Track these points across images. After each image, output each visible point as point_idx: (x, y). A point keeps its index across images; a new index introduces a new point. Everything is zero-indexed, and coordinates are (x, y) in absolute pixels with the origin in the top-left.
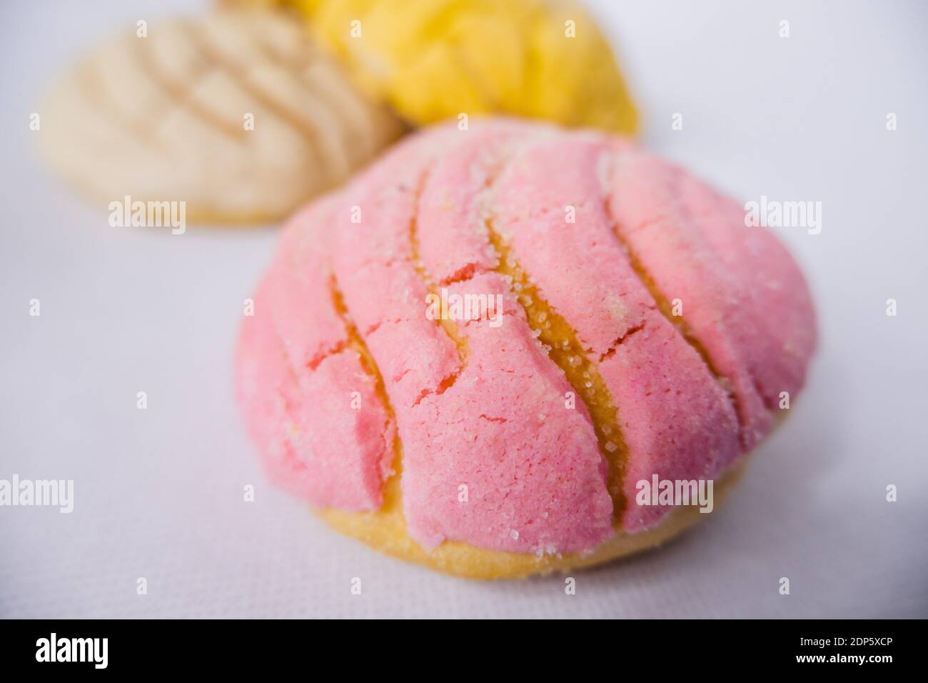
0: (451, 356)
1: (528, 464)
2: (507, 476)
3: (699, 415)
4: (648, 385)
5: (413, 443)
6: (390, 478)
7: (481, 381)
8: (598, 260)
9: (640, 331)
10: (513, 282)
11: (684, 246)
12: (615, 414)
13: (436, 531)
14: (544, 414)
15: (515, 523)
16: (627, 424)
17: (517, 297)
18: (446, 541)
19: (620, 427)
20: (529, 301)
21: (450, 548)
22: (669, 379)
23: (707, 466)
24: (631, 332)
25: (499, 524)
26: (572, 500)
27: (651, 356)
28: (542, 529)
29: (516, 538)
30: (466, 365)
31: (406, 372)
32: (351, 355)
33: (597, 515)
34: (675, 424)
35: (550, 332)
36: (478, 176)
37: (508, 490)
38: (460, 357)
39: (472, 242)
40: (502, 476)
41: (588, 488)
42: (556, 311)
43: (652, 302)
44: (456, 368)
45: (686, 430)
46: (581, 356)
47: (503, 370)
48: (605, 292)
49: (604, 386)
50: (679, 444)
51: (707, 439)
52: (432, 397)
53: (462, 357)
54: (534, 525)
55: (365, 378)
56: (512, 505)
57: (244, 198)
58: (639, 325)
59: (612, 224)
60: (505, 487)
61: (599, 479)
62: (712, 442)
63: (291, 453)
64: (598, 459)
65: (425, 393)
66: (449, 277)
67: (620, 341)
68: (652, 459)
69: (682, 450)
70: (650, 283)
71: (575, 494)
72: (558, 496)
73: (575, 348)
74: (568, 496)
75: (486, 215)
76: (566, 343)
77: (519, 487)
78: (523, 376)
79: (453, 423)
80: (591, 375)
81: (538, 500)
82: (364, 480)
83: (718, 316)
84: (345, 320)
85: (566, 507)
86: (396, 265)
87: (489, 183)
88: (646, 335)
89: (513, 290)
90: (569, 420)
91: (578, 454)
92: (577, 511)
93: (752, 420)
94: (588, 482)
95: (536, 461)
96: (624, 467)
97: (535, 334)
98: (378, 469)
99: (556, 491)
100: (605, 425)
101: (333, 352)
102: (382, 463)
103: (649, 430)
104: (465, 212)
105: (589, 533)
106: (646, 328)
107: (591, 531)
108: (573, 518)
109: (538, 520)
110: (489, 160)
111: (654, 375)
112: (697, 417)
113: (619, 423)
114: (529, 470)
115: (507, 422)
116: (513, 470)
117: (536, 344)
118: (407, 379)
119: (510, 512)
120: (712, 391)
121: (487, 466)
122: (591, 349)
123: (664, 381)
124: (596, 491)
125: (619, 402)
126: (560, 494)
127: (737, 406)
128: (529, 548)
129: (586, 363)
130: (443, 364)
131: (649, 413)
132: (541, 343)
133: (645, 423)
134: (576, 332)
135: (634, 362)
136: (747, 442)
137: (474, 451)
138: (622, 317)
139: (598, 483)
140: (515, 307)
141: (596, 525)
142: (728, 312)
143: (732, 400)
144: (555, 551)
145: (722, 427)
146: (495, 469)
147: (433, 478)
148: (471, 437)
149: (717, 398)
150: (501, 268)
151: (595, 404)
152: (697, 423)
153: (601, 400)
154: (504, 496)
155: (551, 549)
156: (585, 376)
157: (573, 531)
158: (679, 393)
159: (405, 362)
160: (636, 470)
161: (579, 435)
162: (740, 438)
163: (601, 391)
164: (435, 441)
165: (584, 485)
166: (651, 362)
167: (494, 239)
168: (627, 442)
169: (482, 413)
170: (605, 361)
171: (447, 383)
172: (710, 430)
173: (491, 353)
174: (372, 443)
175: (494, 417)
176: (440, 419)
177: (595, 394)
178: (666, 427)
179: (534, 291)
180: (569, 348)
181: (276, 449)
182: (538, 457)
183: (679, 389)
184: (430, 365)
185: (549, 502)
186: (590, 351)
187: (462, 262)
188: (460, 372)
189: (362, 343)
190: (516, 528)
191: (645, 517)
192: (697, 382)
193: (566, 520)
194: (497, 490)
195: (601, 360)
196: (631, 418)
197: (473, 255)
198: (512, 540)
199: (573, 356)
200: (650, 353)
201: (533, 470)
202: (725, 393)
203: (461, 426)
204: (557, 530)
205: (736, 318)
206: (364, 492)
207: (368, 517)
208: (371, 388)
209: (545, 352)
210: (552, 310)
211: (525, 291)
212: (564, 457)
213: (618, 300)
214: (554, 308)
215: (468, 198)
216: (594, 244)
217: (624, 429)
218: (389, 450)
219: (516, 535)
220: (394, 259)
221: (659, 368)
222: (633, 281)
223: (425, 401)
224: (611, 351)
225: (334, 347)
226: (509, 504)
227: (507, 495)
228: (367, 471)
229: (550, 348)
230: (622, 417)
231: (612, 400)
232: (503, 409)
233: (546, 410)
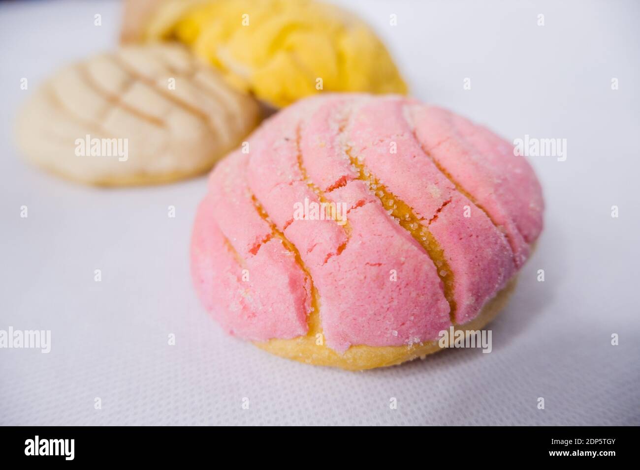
0: (341, 232)
1: (398, 288)
2: (387, 297)
3: (491, 248)
4: (460, 234)
5: (326, 287)
6: (312, 313)
7: (363, 243)
8: (418, 165)
9: (450, 203)
10: (371, 184)
11: (465, 153)
12: (442, 254)
13: (345, 340)
14: (404, 257)
15: (395, 326)
16: (451, 258)
17: (374, 193)
18: (351, 346)
19: (447, 261)
20: (382, 194)
21: (354, 350)
22: (471, 229)
23: (499, 278)
24: (445, 204)
25: (385, 328)
26: (426, 307)
27: (459, 217)
28: (410, 327)
29: (396, 335)
30: (351, 236)
31: (315, 245)
32: (277, 241)
33: (442, 314)
34: (478, 255)
35: (396, 211)
36: (335, 127)
37: (388, 306)
38: (346, 232)
39: (341, 164)
40: (384, 297)
41: (434, 298)
42: (398, 198)
43: (454, 187)
44: (345, 238)
45: (485, 258)
46: (417, 223)
47: (375, 235)
48: (427, 183)
49: (434, 238)
50: (482, 266)
51: (497, 261)
52: (334, 257)
53: (347, 232)
54: (406, 325)
55: (288, 253)
56: (391, 315)
57: (166, 163)
58: (449, 200)
59: (421, 145)
60: (386, 304)
61: (440, 291)
62: (499, 263)
63: (245, 308)
64: (439, 280)
65: (330, 255)
66: (332, 186)
67: (439, 210)
68: (469, 276)
69: (484, 270)
70: (449, 176)
71: (428, 303)
72: (418, 306)
73: (413, 219)
74: (424, 304)
75: (345, 148)
76: (407, 216)
77: (395, 303)
78: (388, 237)
79: (350, 270)
80: (424, 233)
81: (407, 309)
82: (297, 316)
83: (492, 190)
84: (268, 221)
85: (423, 312)
86: (295, 184)
87: (341, 130)
88: (454, 206)
89: (371, 189)
90: (419, 259)
91: (427, 278)
92: (430, 314)
93: (520, 249)
94: (434, 294)
95: (403, 285)
96: (452, 285)
97: (390, 212)
98: (304, 308)
99: (417, 302)
100: (438, 261)
101: (265, 241)
102: (306, 304)
103: (464, 259)
104: (332, 148)
105: (438, 326)
106: (453, 201)
107: (439, 325)
108: (428, 318)
109: (408, 322)
110: (339, 117)
111: (462, 227)
112: (490, 249)
113: (446, 259)
114: (399, 292)
115: (383, 265)
116: (390, 294)
117: (391, 218)
118: (317, 250)
119: (391, 319)
120: (496, 234)
121: (374, 293)
122: (423, 217)
123: (469, 230)
124: (439, 300)
125: (444, 247)
126: (419, 304)
127: (510, 241)
128: (404, 341)
129: (420, 226)
130: (338, 237)
131: (463, 250)
132: (393, 217)
133: (462, 256)
134: (412, 208)
135: (450, 221)
136: (518, 263)
137: (365, 285)
138: (439, 196)
139: (440, 294)
140: (375, 198)
141: (442, 321)
142: (497, 187)
143: (507, 238)
144: (419, 341)
145: (504, 254)
146: (379, 294)
147: (341, 306)
148: (362, 277)
149: (499, 237)
150: (361, 177)
151: (430, 249)
152: (491, 253)
153: (433, 247)
154: (386, 309)
155: (417, 340)
156: (421, 234)
157: (429, 326)
158: (477, 236)
159: (313, 240)
160: (460, 285)
161: (426, 267)
162: (514, 260)
163: (433, 242)
164: (340, 283)
165: (432, 297)
166: (459, 220)
167: (353, 161)
168: (452, 269)
169: (367, 262)
170: (432, 223)
171: (341, 249)
172: (497, 255)
173: (367, 226)
174: (299, 292)
175: (374, 263)
176: (341, 269)
177: (429, 244)
178: (474, 257)
179: (383, 188)
180: (410, 219)
181: (235, 307)
182: (404, 283)
183: (477, 234)
184: (330, 238)
185: (413, 310)
186: (423, 219)
187: (338, 176)
188: (348, 241)
189: (282, 234)
190: (395, 330)
191: (468, 313)
192: (487, 229)
193: (424, 320)
194: (382, 307)
195: (430, 224)
196: (453, 255)
197: (344, 171)
198: (394, 336)
199: (413, 223)
200: (457, 215)
201: (402, 291)
202: (503, 235)
203: (355, 271)
204: (419, 327)
205: (501, 191)
206: (298, 323)
207: (300, 340)
208: (293, 259)
209: (397, 222)
210: (395, 198)
211: (378, 189)
212: (419, 281)
213: (435, 187)
214: (397, 197)
215: (332, 140)
216: (414, 157)
217: (449, 262)
218: (309, 295)
219: (396, 333)
220: (293, 181)
221: (464, 224)
222: (440, 175)
223: (330, 260)
224: (435, 217)
225: (265, 238)
226: (390, 315)
227: (388, 309)
228: (298, 309)
229: (399, 220)
230: (447, 255)
231: (440, 246)
232: (379, 257)
233: (404, 255)
